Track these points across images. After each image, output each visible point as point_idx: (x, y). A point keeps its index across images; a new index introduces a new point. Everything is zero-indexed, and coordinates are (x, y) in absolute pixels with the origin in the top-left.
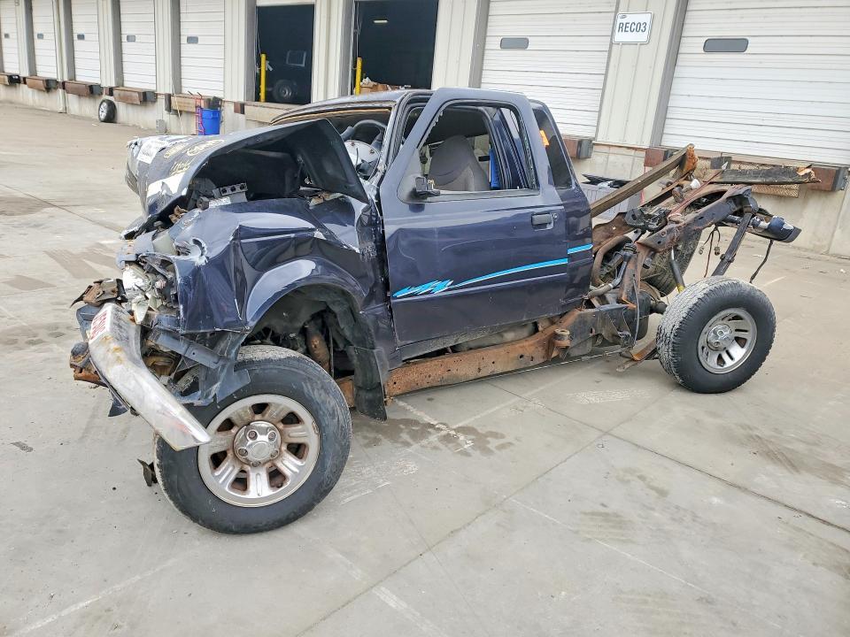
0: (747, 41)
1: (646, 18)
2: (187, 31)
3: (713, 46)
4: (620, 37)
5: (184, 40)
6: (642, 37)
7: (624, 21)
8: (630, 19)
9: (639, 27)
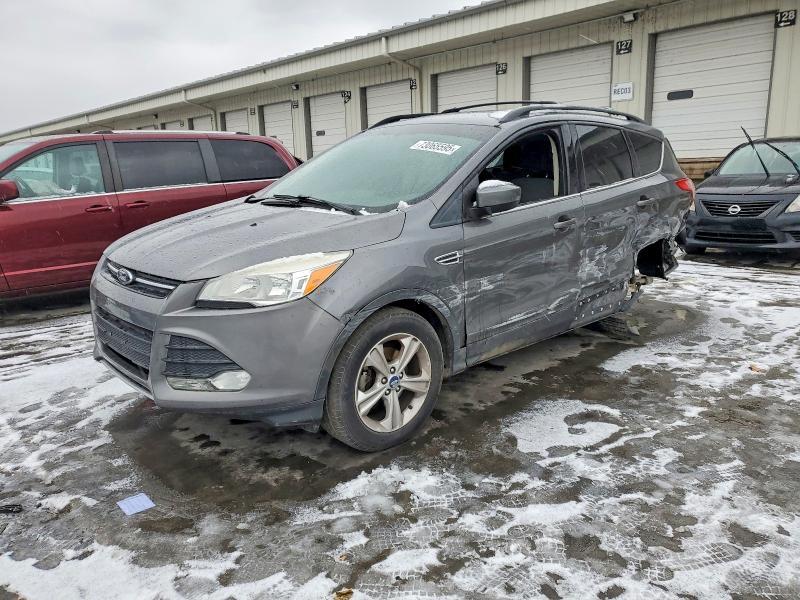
0: (692, 92)
1: (630, 85)
2: (315, 128)
3: (673, 96)
4: (615, 97)
5: (314, 134)
6: (629, 96)
7: (617, 88)
8: (620, 86)
9: (626, 91)
